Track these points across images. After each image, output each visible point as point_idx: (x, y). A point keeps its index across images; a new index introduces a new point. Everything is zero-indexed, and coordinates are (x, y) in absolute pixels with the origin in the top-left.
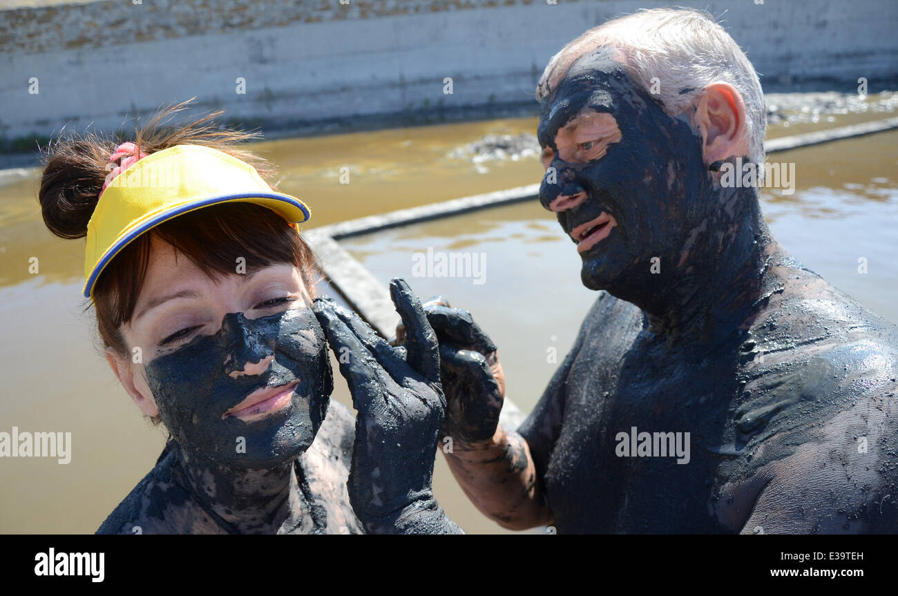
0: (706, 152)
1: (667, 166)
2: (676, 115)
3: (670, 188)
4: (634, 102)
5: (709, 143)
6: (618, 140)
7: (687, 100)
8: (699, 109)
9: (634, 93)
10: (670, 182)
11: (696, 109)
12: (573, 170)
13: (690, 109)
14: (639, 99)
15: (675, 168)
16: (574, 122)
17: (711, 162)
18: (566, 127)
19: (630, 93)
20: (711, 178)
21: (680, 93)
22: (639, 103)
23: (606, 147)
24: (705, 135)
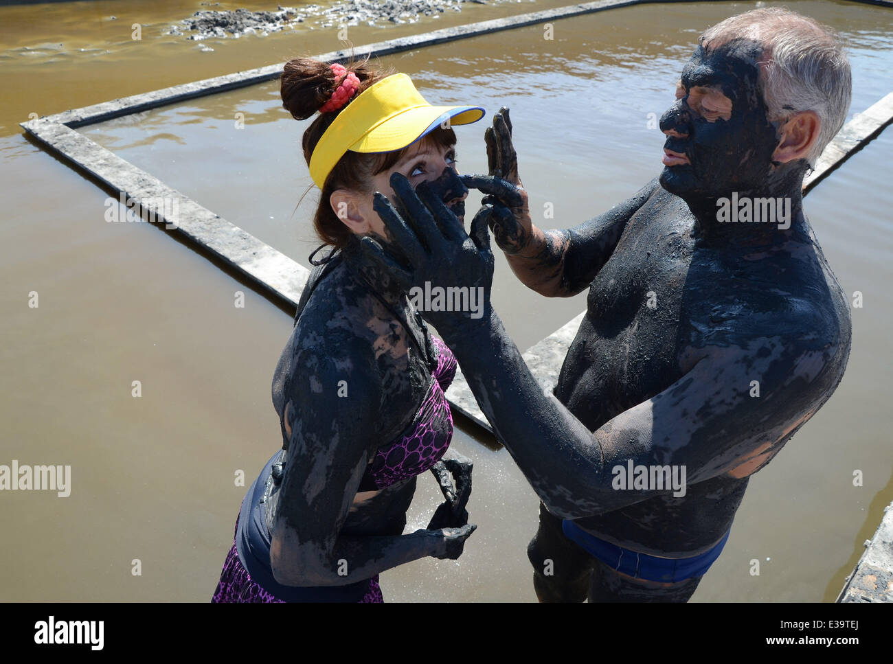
0: (778, 151)
1: (747, 150)
2: (772, 120)
3: (740, 165)
4: (751, 99)
5: (783, 147)
6: (726, 119)
7: (786, 113)
8: (789, 123)
9: (755, 95)
10: (743, 161)
11: (787, 121)
12: (690, 115)
13: (784, 120)
14: (755, 98)
15: (751, 155)
16: (707, 89)
17: (775, 160)
18: (701, 88)
19: (752, 92)
20: (771, 167)
21: (783, 108)
22: (754, 102)
23: (717, 118)
24: (782, 141)
